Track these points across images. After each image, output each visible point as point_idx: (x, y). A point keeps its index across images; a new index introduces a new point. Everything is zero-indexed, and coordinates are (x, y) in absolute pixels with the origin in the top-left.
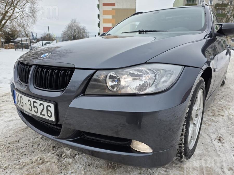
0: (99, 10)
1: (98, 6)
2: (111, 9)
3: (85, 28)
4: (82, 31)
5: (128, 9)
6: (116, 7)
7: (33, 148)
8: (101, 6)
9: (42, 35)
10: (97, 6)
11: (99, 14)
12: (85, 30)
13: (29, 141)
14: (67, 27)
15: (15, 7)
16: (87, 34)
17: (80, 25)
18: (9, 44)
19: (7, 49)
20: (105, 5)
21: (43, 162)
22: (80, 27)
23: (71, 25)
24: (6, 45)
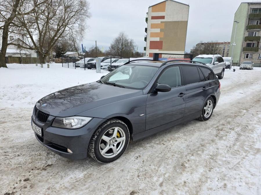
0: (147, 23)
1: (147, 19)
2: (160, 23)
3: (133, 41)
4: (129, 45)
5: (178, 22)
6: (165, 20)
7: (39, 149)
8: (149, 19)
9: (90, 48)
10: (145, 19)
11: (147, 27)
12: (133, 43)
13: (38, 145)
14: (115, 40)
15: (66, 26)
16: (134, 47)
17: (127, 39)
18: (59, 58)
19: (57, 63)
20: (153, 18)
21: (40, 155)
22: (127, 40)
23: (119, 38)
24: (57, 59)
